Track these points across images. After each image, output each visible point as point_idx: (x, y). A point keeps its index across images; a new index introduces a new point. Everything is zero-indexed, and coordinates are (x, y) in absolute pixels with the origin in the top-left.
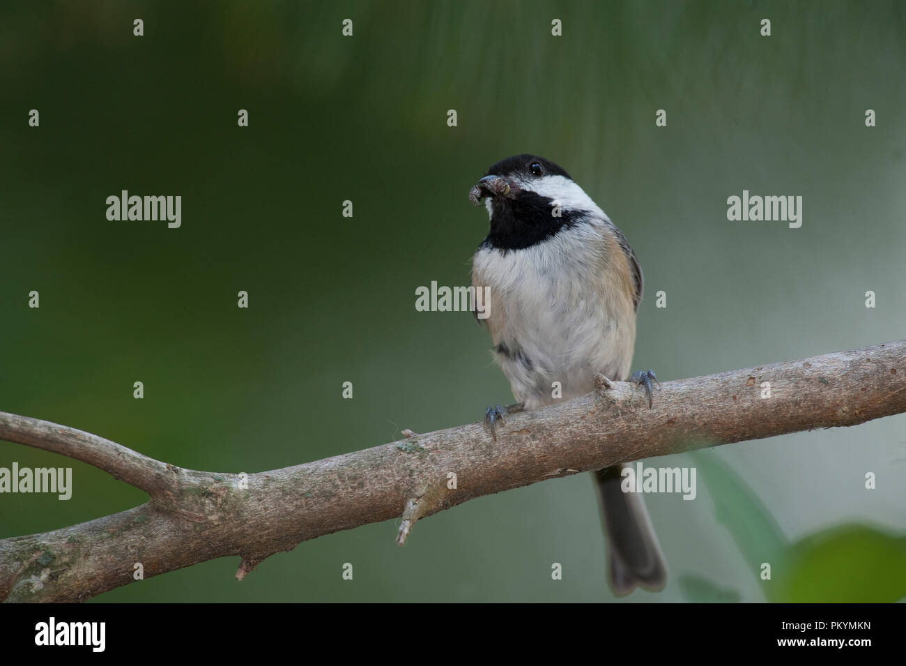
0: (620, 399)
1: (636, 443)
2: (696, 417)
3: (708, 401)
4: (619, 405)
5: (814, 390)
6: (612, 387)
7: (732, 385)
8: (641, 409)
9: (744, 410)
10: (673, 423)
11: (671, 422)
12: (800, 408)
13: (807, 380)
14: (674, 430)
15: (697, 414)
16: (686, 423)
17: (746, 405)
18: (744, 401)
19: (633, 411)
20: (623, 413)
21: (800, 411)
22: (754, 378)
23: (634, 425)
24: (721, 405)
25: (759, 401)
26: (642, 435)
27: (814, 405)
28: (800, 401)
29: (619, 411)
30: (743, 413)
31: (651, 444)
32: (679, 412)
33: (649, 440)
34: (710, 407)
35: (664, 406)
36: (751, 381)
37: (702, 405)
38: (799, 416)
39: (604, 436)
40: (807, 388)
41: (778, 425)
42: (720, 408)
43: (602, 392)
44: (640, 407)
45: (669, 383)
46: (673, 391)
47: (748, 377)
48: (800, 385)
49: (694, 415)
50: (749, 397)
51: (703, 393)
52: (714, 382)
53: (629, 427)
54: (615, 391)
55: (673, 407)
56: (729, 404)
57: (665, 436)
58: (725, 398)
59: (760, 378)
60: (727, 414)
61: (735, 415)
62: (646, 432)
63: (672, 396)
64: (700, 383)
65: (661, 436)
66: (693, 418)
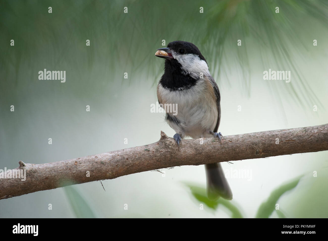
0: (28, 170)
1: (34, 186)
2: (56, 176)
3: (60, 170)
4: (28, 172)
5: (99, 166)
6: (25, 165)
7: (69, 164)
8: (36, 174)
9: (73, 174)
10: (48, 178)
11: (47, 178)
12: (94, 173)
13: (96, 162)
14: (48, 181)
15: (56, 175)
16: (52, 179)
17: (74, 172)
18: (73, 170)
19: (33, 174)
20: (29, 175)
21: (94, 174)
22: (77, 162)
23: (33, 179)
24: (65, 172)
25: (79, 170)
26: (36, 183)
27: (99, 172)
28: (94, 170)
29: (28, 174)
30: (73, 175)
31: (39, 186)
32: (50, 175)
33: (39, 185)
34: (61, 173)
35: (44, 172)
36: (76, 163)
37: (58, 172)
38: (94, 176)
39: (22, 183)
40: (96, 166)
41: (86, 179)
42: (65, 173)
43: (21, 167)
44: (35, 173)
45: (46, 164)
46: (47, 167)
47: (74, 162)
48: (94, 165)
49: (55, 176)
50: (75, 169)
51: (58, 168)
52: (62, 163)
53: (31, 180)
54: (26, 167)
55: (48, 173)
56: (68, 171)
57: (45, 183)
58: (66, 169)
59: (79, 162)
60: (67, 175)
61: (70, 175)
62: (37, 182)
63: (47, 169)
64: (58, 164)
65: (43, 183)
66: (55, 177)
